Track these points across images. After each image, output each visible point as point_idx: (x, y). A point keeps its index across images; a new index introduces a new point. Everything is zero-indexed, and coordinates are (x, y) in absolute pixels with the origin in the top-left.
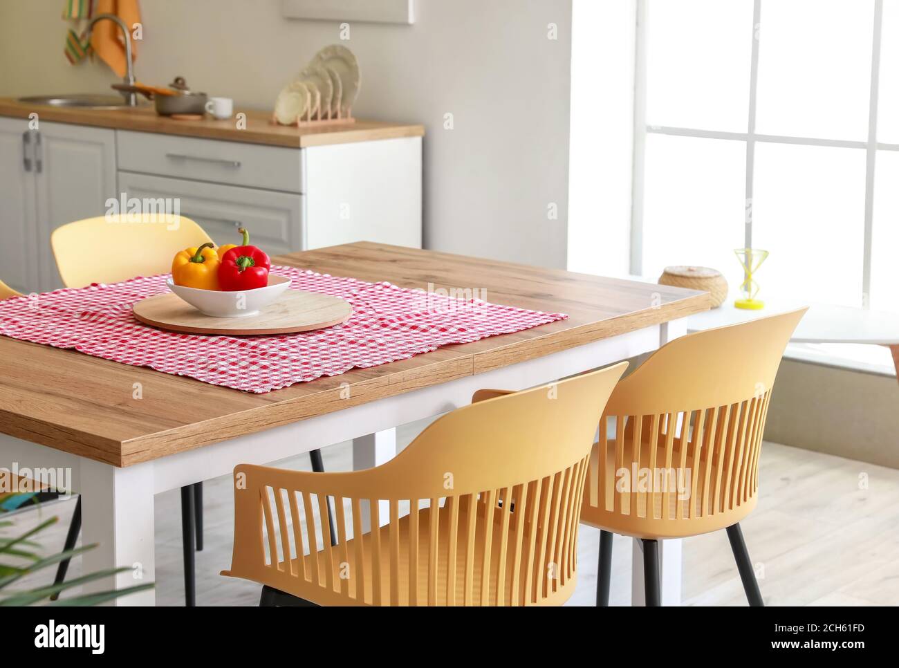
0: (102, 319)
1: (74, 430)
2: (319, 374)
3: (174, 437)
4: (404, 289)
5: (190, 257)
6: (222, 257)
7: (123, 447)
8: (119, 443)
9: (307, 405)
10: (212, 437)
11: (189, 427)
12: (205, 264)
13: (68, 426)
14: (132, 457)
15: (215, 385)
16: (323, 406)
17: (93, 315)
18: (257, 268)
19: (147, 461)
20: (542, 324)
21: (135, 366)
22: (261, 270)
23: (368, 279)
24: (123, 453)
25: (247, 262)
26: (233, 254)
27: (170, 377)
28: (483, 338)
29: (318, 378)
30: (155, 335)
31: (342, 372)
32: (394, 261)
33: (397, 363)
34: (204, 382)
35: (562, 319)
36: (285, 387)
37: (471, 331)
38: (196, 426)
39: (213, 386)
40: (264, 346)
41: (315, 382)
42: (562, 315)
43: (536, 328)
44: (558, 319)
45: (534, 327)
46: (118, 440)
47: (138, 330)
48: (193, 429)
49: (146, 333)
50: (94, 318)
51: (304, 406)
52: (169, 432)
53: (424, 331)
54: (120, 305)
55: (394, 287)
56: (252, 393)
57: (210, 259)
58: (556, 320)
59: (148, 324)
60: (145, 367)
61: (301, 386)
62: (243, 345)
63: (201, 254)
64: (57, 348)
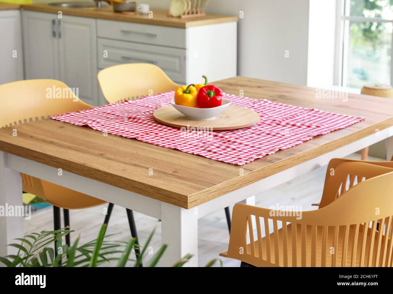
0: (140, 121)
1: (159, 188)
2: (264, 154)
3: (210, 192)
4: (275, 103)
5: (183, 90)
6: (198, 91)
7: (189, 198)
8: (187, 197)
9: (264, 171)
10: (226, 191)
11: (216, 186)
12: (191, 94)
13: (156, 186)
14: (192, 204)
15: (215, 160)
16: (271, 171)
17: (134, 118)
18: (217, 97)
19: (199, 205)
20: (355, 123)
21: (169, 148)
22: (219, 97)
23: (254, 98)
24: (189, 202)
25: (212, 94)
26: (204, 89)
27: (190, 155)
28: (331, 132)
29: (264, 156)
30: (170, 130)
31: (274, 153)
32: (259, 87)
33: (298, 146)
34: (209, 158)
35: (363, 120)
36: (251, 161)
37: (322, 127)
38: (219, 186)
39: (214, 161)
40: (227, 137)
41: (263, 158)
42: (363, 118)
43: (353, 126)
44: (362, 120)
45: (352, 124)
46: (186, 195)
47: (160, 127)
48: (218, 187)
49: (166, 129)
50: (135, 120)
51: (264, 172)
52: (208, 189)
53: (299, 127)
54: (144, 113)
55: (270, 102)
56: (236, 165)
57: (193, 92)
58: (361, 121)
59: (164, 123)
60: (175, 149)
61: (258, 161)
62: (216, 136)
63: (188, 89)
64: (126, 138)
